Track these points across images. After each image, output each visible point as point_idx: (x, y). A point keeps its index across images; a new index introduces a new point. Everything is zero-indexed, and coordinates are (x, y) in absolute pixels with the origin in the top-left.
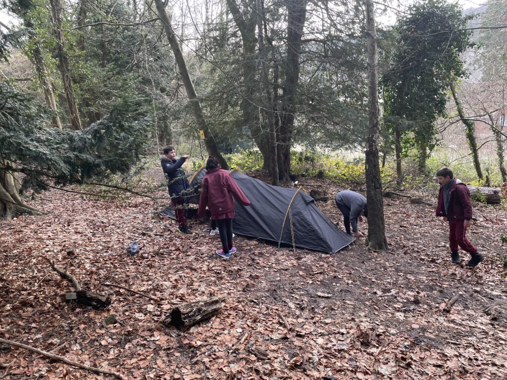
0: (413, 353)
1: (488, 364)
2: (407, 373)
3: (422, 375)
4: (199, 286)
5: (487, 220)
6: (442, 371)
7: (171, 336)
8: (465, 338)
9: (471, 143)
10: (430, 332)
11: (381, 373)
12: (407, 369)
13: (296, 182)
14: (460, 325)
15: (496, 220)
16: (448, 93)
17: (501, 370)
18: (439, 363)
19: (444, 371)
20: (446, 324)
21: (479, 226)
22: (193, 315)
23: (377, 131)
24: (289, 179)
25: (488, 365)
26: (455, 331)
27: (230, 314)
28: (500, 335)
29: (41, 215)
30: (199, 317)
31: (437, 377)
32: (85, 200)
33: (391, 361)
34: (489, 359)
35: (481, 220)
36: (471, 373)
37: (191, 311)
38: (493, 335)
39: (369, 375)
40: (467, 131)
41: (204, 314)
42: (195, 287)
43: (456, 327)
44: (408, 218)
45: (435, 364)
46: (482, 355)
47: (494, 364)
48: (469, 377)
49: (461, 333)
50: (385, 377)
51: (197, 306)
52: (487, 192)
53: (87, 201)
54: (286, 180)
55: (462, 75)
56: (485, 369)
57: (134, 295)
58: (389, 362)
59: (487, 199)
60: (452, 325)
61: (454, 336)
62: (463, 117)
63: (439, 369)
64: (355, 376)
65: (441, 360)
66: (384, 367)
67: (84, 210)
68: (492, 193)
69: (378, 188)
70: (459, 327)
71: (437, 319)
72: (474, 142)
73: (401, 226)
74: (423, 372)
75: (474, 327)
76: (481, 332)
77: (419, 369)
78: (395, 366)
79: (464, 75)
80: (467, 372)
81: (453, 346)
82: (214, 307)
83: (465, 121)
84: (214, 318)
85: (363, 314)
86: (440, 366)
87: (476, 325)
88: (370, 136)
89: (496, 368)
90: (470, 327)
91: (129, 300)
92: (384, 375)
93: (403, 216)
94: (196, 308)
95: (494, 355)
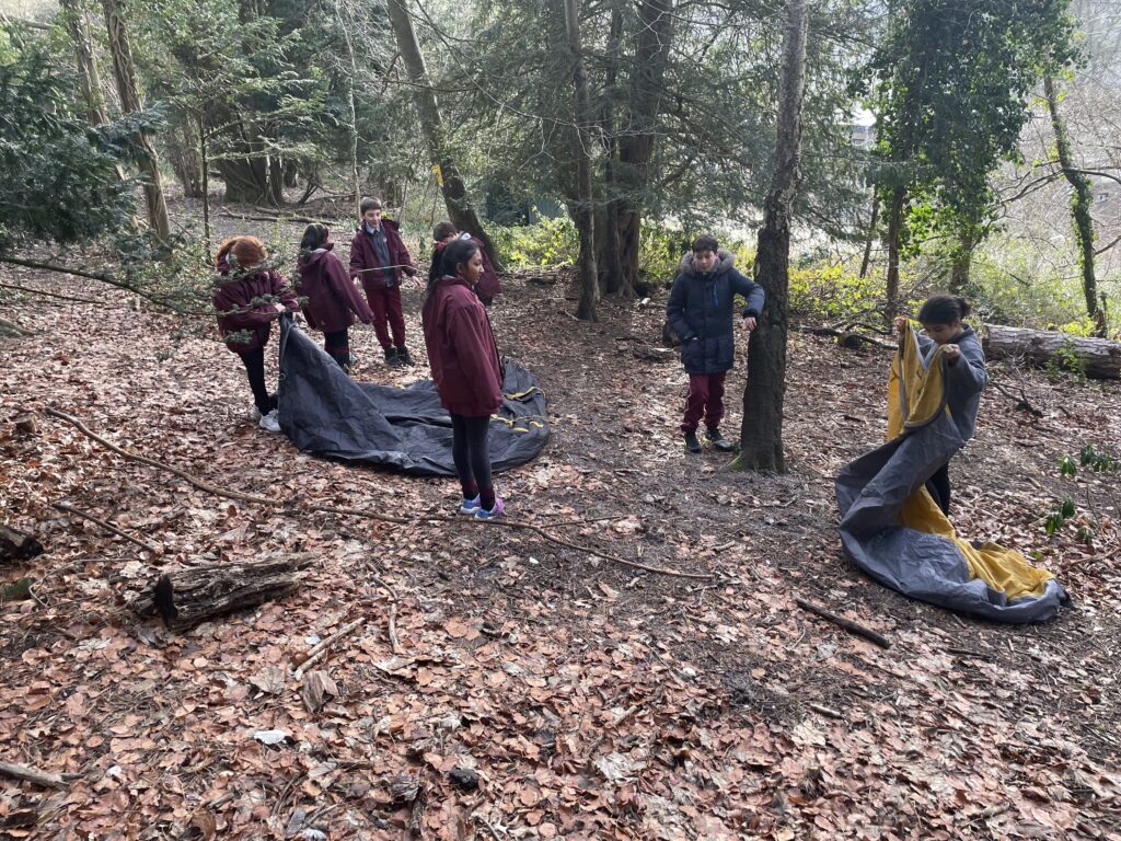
0: (708, 727)
1: (886, 778)
2: (665, 780)
3: (701, 788)
4: (280, 526)
5: (1069, 417)
6: (759, 782)
7: (139, 642)
8: (865, 702)
9: (1081, 230)
10: (781, 679)
11: (602, 774)
12: (673, 768)
13: (645, 301)
14: (869, 668)
15: (1091, 417)
16: (1035, 103)
17: (914, 796)
18: (762, 760)
19: (764, 783)
20: (833, 662)
21: (1043, 430)
22: (204, 597)
23: (792, 182)
24: (632, 291)
25: (887, 781)
26: (847, 683)
27: (315, 599)
28: (957, 704)
29: (17, 336)
30: (223, 602)
31: (738, 796)
32: (135, 309)
33: (642, 745)
34: (896, 765)
35: (1053, 415)
36: (831, 797)
37: (202, 586)
38: (940, 702)
39: (573, 774)
40: (1075, 201)
41: (238, 595)
42: (267, 528)
43: (856, 672)
44: (877, 399)
45: (751, 762)
46: (885, 750)
47: (903, 780)
48: (820, 806)
49: (862, 690)
50: (608, 785)
51: (222, 575)
52: (1093, 351)
53: (139, 313)
54: (626, 293)
55: (1069, 59)
56: (873, 790)
57: (113, 536)
58: (637, 746)
59: (1087, 366)
60: (848, 667)
61: (836, 696)
62: (1069, 165)
63: (754, 776)
64: (531, 776)
65: (770, 754)
66: (617, 758)
67: (123, 331)
68: (1106, 353)
69: (778, 323)
70: (864, 674)
71: (815, 648)
72: (1089, 227)
73: (847, 418)
74: (706, 781)
75: (899, 677)
76: (911, 692)
77: (701, 770)
78: (645, 759)
79: (1073, 59)
80: (820, 791)
81: (822, 721)
82: (273, 580)
83: (1073, 176)
84: (268, 605)
85: (634, 623)
86: (759, 769)
87: (910, 672)
88: (773, 194)
89: (904, 789)
90: (891, 675)
91: (91, 547)
92: (606, 780)
93: (864, 394)
94: (217, 578)
95: (913, 756)
